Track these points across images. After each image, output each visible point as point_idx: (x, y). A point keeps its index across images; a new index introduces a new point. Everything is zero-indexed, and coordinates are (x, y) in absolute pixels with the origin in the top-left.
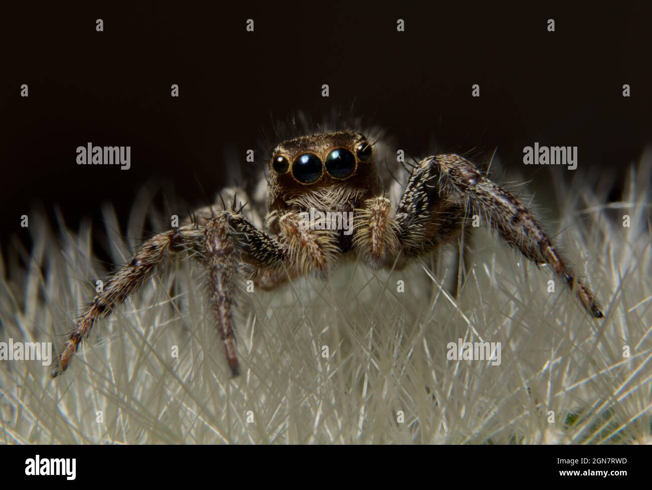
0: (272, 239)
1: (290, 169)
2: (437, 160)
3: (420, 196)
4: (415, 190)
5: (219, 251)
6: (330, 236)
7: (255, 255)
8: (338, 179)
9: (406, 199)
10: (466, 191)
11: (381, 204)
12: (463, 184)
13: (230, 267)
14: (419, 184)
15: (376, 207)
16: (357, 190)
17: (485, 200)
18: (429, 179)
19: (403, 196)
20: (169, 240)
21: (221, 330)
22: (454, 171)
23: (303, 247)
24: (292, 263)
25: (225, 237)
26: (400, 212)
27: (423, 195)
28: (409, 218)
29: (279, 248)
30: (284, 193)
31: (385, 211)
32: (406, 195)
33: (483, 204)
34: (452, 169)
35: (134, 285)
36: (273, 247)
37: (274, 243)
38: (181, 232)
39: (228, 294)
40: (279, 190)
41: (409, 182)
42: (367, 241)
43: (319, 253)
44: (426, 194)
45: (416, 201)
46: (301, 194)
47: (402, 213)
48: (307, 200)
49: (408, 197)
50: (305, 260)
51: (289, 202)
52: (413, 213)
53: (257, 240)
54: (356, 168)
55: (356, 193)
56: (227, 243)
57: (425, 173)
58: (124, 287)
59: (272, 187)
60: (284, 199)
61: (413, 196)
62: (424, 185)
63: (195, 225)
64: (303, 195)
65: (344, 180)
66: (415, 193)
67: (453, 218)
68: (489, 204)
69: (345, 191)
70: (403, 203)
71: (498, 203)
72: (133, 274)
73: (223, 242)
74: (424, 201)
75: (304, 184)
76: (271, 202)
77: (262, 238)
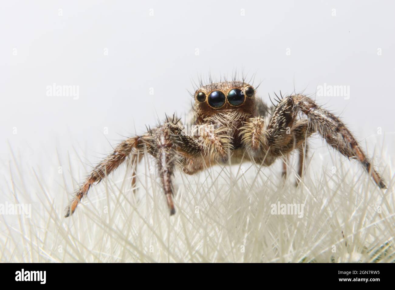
0: (194, 140)
1: (207, 99)
2: (292, 97)
3: (281, 118)
4: (279, 115)
5: (164, 145)
6: (228, 138)
7: (185, 149)
8: (234, 106)
9: (273, 121)
10: (308, 114)
11: (259, 121)
12: (307, 110)
13: (171, 154)
14: (281, 112)
15: (256, 123)
16: (245, 114)
17: (320, 119)
18: (287, 108)
19: (271, 119)
20: (135, 141)
21: (165, 189)
22: (301, 103)
23: (212, 144)
24: (205, 154)
25: (168, 137)
26: (269, 128)
27: (283, 118)
28: (274, 132)
29: (198, 146)
30: (203, 114)
31: (261, 125)
32: (273, 118)
33: (319, 122)
34: (300, 102)
35: (114, 166)
36: (195, 145)
37: (195, 143)
38: (142, 137)
39: (169, 169)
40: (199, 112)
41: (275, 111)
42: (250, 140)
43: (221, 148)
44: (285, 117)
45: (279, 122)
46: (212, 114)
47: (271, 129)
48: (216, 118)
49: (274, 120)
50: (213, 152)
51: (205, 119)
52: (277, 129)
53: (186, 141)
54: (245, 101)
55: (244, 115)
56: (169, 140)
57: (284, 105)
58: (108, 167)
59: (196, 111)
60: (202, 118)
61: (277, 118)
62: (284, 112)
63: (150, 134)
64: (213, 115)
65: (238, 106)
66: (279, 117)
67: (300, 133)
68: (322, 122)
69: (238, 114)
70: (271, 123)
71: (327, 121)
72: (114, 160)
73: (166, 140)
74: (283, 121)
75: (214, 108)
76: (195, 120)
77: (189, 139)
